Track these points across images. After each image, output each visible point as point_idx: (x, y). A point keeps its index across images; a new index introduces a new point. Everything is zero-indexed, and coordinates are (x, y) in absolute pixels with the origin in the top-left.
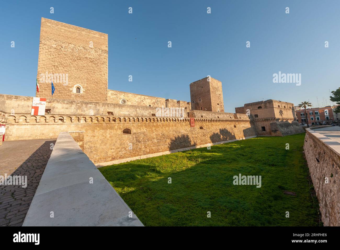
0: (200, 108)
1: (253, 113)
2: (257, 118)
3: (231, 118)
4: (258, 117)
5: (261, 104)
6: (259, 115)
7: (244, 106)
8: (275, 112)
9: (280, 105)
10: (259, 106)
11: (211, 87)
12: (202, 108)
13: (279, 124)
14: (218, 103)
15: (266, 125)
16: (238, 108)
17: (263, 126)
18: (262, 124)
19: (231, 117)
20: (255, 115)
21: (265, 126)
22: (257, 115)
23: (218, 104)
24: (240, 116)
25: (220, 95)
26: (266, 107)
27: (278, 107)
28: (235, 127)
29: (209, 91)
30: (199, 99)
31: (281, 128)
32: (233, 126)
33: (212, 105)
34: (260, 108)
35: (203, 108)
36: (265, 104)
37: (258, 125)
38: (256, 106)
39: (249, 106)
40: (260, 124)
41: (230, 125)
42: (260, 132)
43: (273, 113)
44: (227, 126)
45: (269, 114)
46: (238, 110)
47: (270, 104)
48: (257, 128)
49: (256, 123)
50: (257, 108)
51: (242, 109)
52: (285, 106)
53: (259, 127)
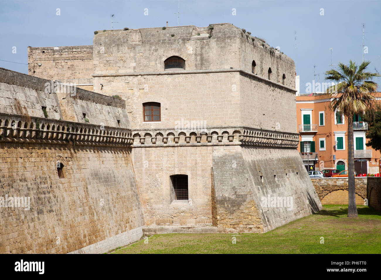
1: (135, 90)
2: (153, 125)
3: (44, 109)
4: (158, 118)
5: (184, 43)
6: (165, 104)
9: (258, 61)
10: (171, 54)
15: (193, 168)
17: (177, 173)
18: (175, 157)
19: (48, 106)
20: (145, 104)
21: (189, 173)
27: (249, 71)
32: (54, 167)
34: (173, 64)
36: (202, 48)
37: (154, 167)
38: (156, 50)
39: (118, 49)
40: (165, 159)
41: (38, 159)
42: (161, 206)
43: (230, 101)
44: (27, 165)
45: (213, 103)
46: (43, 62)
47: (224, 47)
48: (147, 184)
49: (148, 155)
50: (159, 65)
51: (70, 63)
52: (270, 68)
53: (157, 176)
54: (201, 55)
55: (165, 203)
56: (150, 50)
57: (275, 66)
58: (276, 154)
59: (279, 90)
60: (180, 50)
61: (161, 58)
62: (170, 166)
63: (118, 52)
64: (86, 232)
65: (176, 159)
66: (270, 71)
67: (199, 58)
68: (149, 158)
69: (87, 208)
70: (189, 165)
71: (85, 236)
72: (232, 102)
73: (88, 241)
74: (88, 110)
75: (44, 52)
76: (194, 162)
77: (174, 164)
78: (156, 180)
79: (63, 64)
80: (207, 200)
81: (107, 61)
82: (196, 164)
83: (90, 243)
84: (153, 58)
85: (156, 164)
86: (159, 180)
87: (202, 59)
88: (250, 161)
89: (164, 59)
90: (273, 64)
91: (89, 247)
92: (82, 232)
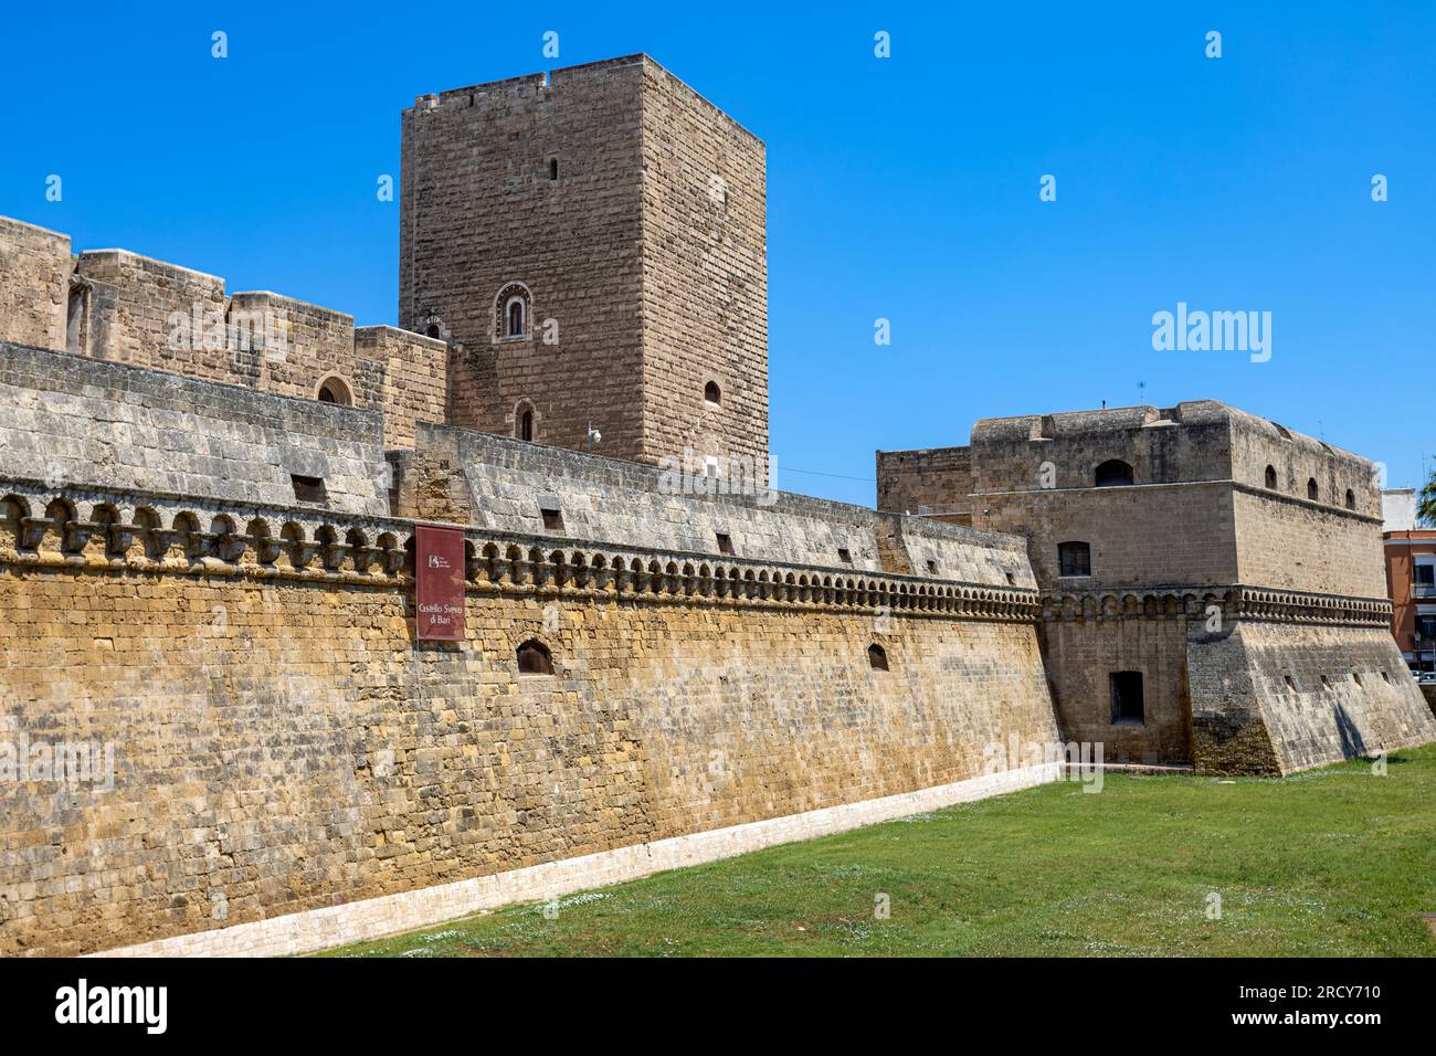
0: (511, 419)
1: (1044, 520)
2: (1077, 579)
3: (844, 553)
4: (1087, 571)
5: (1130, 436)
6: (1097, 545)
7: (967, 443)
8: (1238, 533)
9: (1280, 468)
10: (1108, 456)
11: (652, 187)
12: (526, 418)
13: (1258, 655)
14: (708, 376)
15: (1152, 660)
16: (901, 457)
17: (1122, 667)
18: (1119, 641)
19: (853, 548)
20: (1061, 546)
21: (1144, 669)
22: (1085, 547)
23: (712, 391)
24: (932, 545)
25: (736, 283)
26: (1165, 470)
27: (1261, 485)
28: (878, 656)
29: (627, 227)
30: (503, 299)
31: (1273, 690)
32: (861, 649)
33: (650, 391)
34: (1115, 472)
35: (537, 415)
36: (1163, 445)
37: (1081, 656)
38: (1081, 450)
39: (1014, 449)
40: (1100, 642)
41: (829, 637)
42: (1094, 726)
43: (1218, 539)
44: (805, 646)
45: (1186, 542)
46: (900, 475)
47: (1204, 442)
48: (1069, 687)
49: (1069, 635)
50: (1085, 477)
51: (945, 477)
52: (1312, 480)
53: (1087, 672)
54: (1162, 456)
55: (1101, 721)
56: (1069, 451)
57: (1326, 477)
58: (1330, 637)
59: (1338, 519)
60: (1122, 450)
61: (1089, 463)
62: (1109, 655)
63: (1014, 456)
64: (927, 764)
65: (1121, 644)
66: (1312, 485)
67: (1157, 462)
68: (1071, 641)
69: (932, 724)
70: (1143, 653)
71: (924, 771)
72: (1222, 541)
73: (931, 780)
74: (940, 555)
75: (902, 459)
76: (1153, 649)
77: (1117, 652)
78: (1085, 681)
79: (934, 478)
80: (1177, 719)
81: (995, 472)
82: (1157, 651)
83: (935, 784)
84: (1075, 463)
85: (1084, 651)
86: (1090, 681)
87: (1163, 464)
88: (1261, 649)
89: (1095, 465)
90: (1319, 470)
91: (933, 789)
92: (918, 763)
